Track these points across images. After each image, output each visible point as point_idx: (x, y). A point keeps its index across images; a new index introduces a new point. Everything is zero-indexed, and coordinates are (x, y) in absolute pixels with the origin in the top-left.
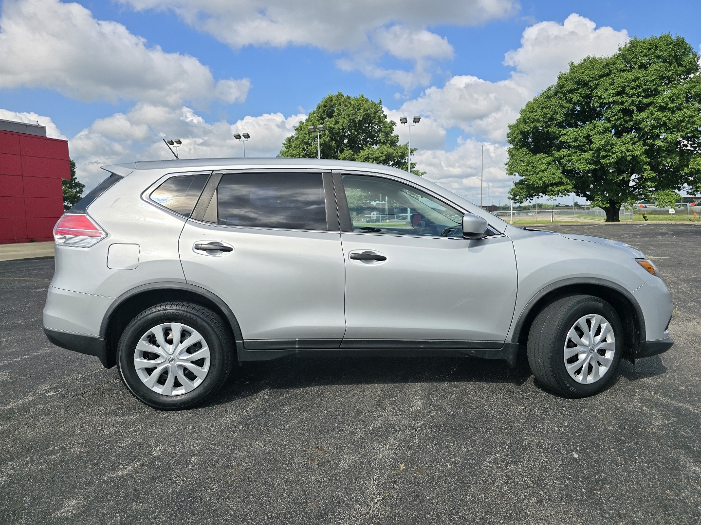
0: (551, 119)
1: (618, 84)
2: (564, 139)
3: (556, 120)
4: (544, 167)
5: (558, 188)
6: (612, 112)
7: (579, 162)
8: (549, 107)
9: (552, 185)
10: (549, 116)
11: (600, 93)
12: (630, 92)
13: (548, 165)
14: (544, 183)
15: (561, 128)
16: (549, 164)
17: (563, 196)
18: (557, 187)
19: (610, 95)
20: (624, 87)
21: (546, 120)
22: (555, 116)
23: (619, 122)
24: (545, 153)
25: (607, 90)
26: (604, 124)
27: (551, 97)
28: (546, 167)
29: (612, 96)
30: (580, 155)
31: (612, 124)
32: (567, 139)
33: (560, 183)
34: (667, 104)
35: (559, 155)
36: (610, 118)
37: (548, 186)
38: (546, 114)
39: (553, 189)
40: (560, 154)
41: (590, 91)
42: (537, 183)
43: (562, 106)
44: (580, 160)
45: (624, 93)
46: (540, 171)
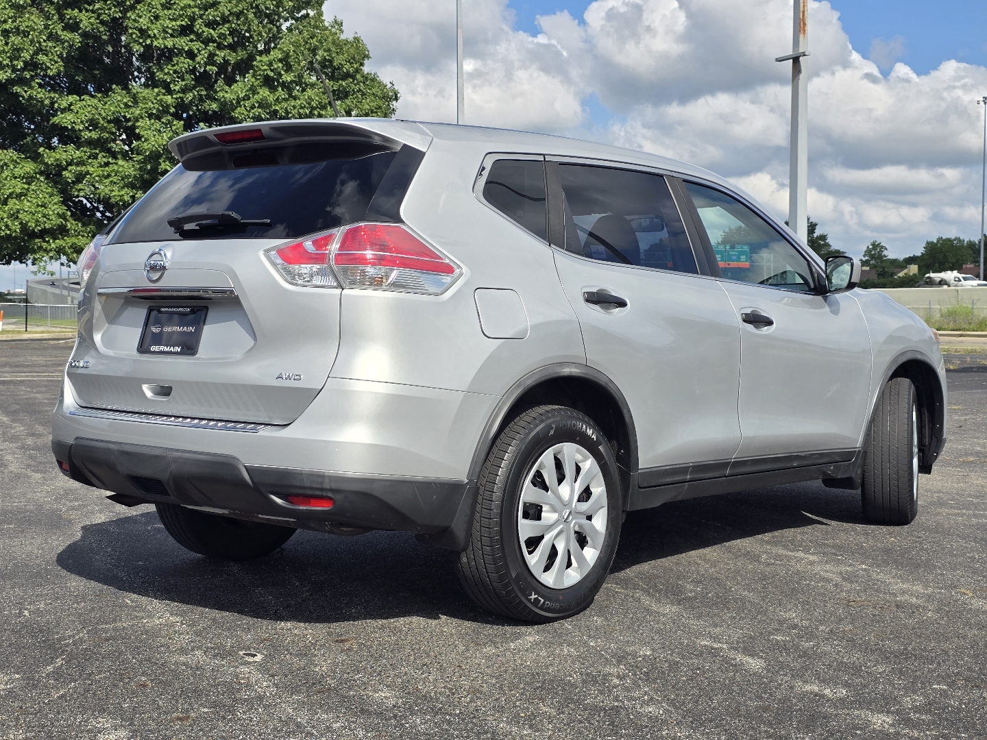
0: (32, 65)
1: (182, 9)
2: (64, 119)
3: (42, 69)
4: (19, 187)
5: (57, 241)
6: (175, 72)
7: (107, 181)
8: (24, 32)
9: (43, 234)
10: (26, 56)
11: (144, 22)
12: (203, 32)
13: (29, 184)
14: (24, 226)
15: (55, 91)
16: (29, 179)
17: (71, 263)
18: (55, 239)
19: (167, 32)
20: (193, 19)
21: (20, 65)
22: (42, 58)
23: (190, 96)
24: (20, 150)
25: (157, 18)
26: (158, 95)
27: (24, 7)
28: (26, 186)
29: (172, 36)
30: (107, 164)
31: (176, 98)
32: (74, 122)
33: (62, 231)
34: (280, 75)
35: (57, 160)
36: (169, 83)
37: (33, 235)
38: (17, 51)
39: (45, 245)
40: (58, 156)
41: (120, 11)
42: (7, 226)
43: (52, 37)
44: (109, 176)
45: (192, 32)
46: (10, 196)
